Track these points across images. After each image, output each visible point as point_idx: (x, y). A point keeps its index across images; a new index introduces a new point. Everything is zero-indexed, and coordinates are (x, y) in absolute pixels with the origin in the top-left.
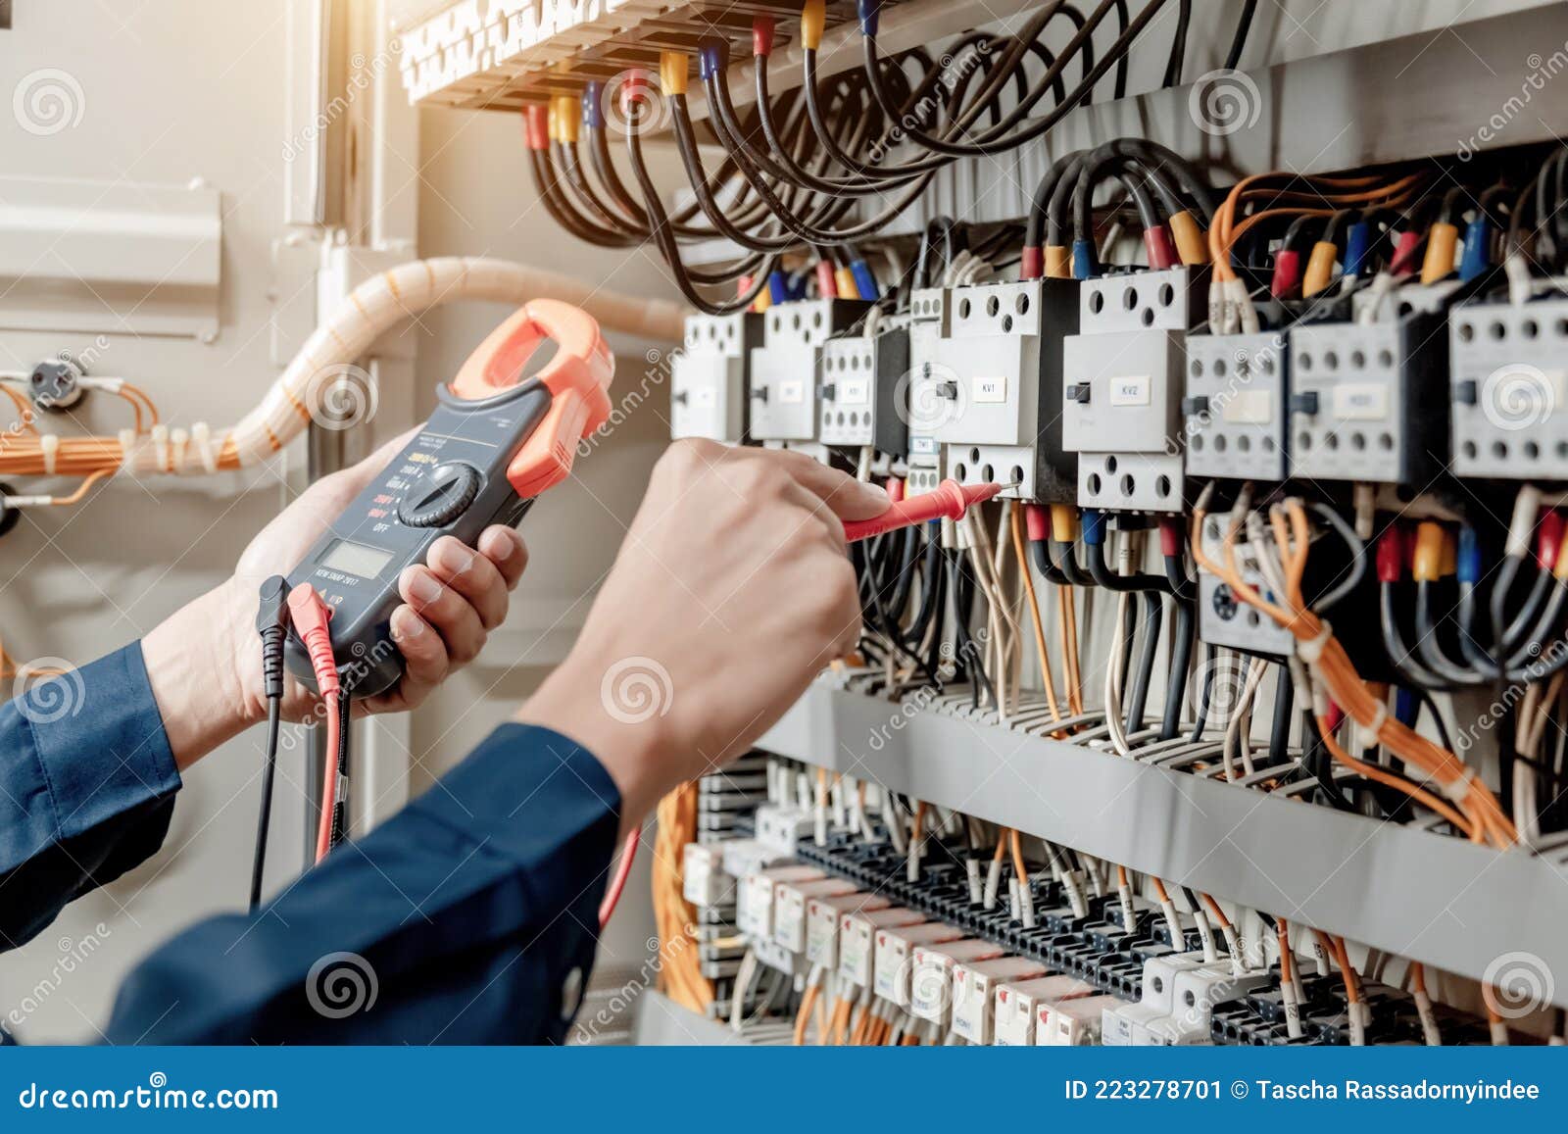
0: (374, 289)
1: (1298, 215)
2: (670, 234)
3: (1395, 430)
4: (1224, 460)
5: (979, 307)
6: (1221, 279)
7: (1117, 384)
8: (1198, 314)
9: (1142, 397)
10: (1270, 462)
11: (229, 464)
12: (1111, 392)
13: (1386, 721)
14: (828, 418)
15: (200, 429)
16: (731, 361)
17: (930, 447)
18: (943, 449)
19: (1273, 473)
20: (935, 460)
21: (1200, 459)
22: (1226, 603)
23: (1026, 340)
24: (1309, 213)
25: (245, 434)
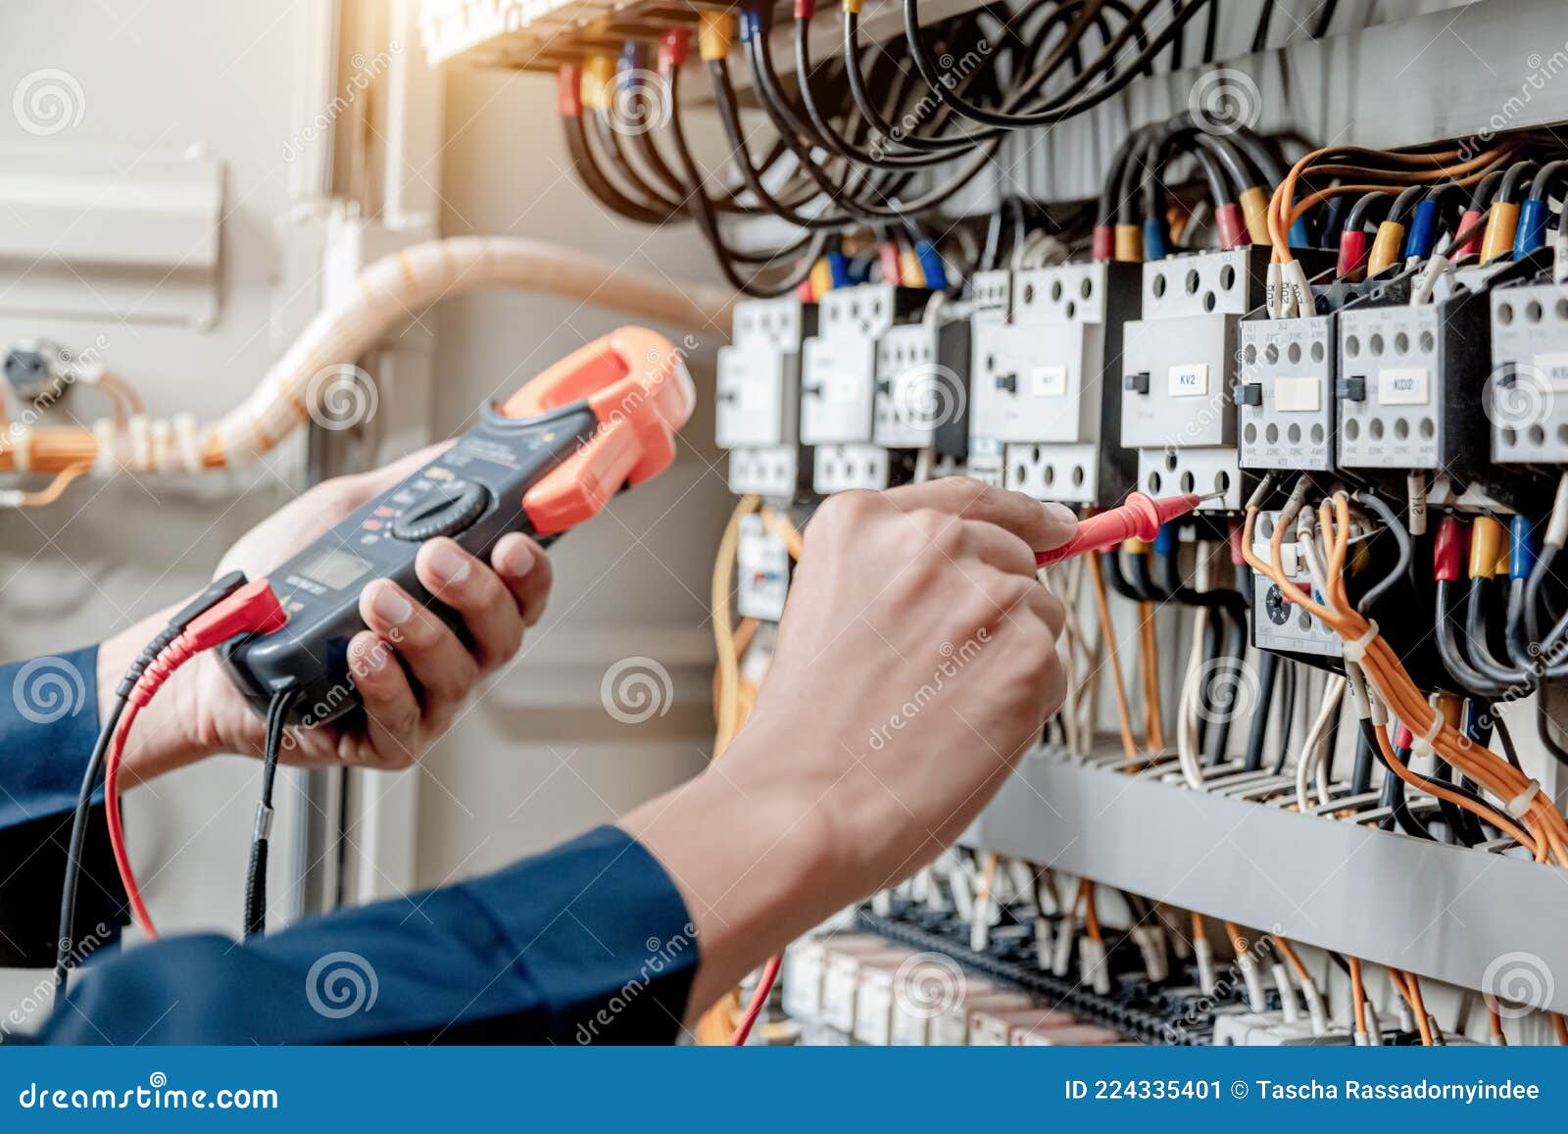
0: (385, 274)
1: (1363, 193)
2: (711, 212)
3: (1435, 414)
4: (1275, 452)
5: (1043, 292)
6: (1279, 260)
7: (1175, 372)
8: (1257, 297)
9: (1200, 386)
10: (1319, 452)
11: (213, 463)
12: (1169, 383)
13: (1443, 730)
14: (884, 417)
15: (184, 424)
16: (786, 356)
17: (993, 447)
18: (1004, 449)
19: (1322, 464)
20: (998, 462)
21: (1253, 451)
22: (1279, 605)
23: (1088, 328)
24: (1375, 191)
25: (232, 431)
